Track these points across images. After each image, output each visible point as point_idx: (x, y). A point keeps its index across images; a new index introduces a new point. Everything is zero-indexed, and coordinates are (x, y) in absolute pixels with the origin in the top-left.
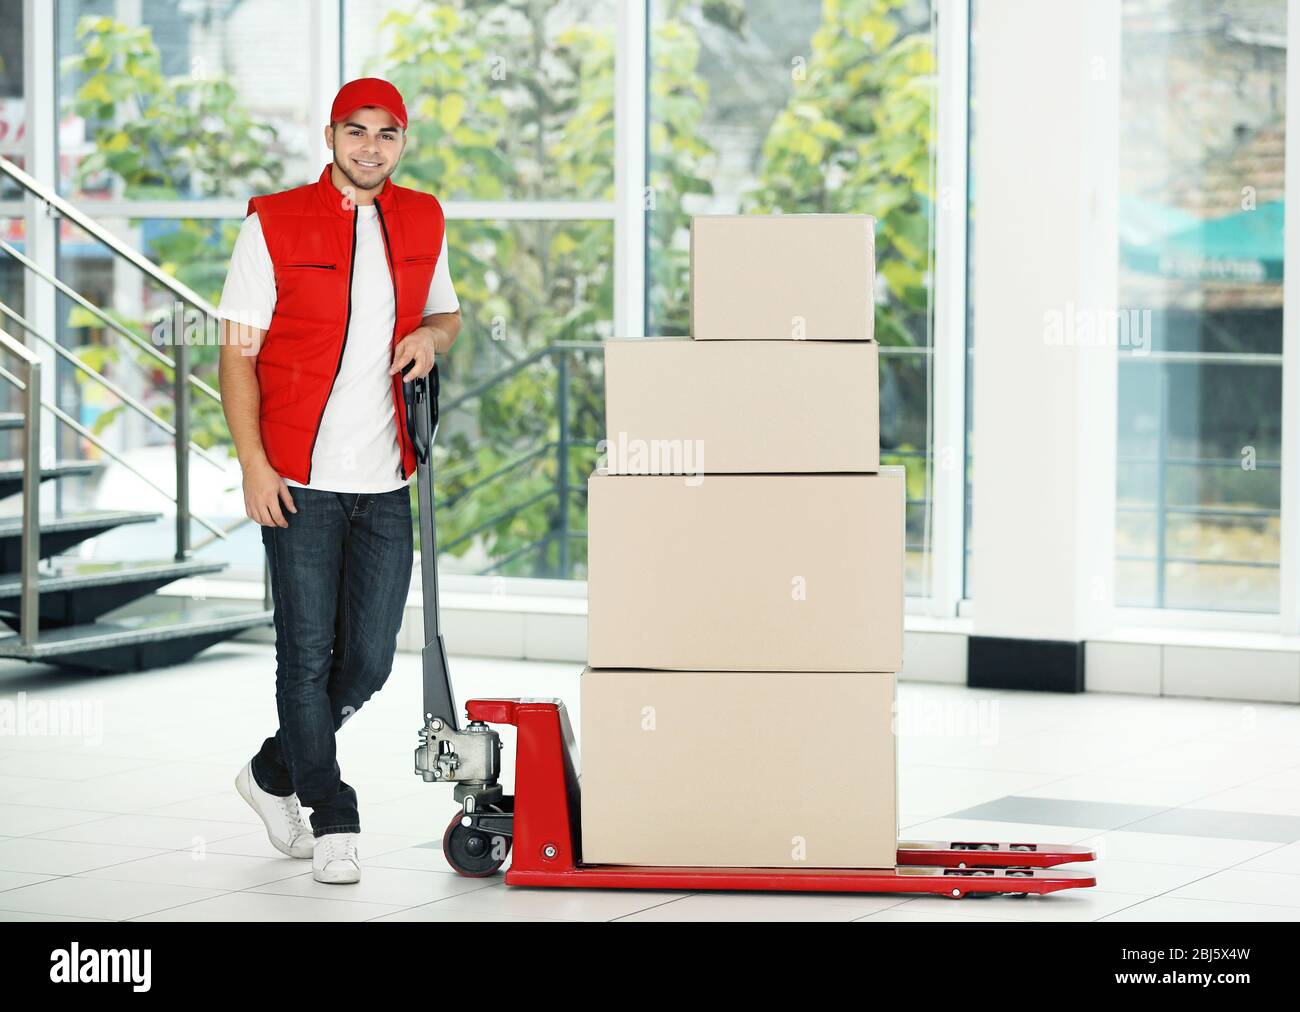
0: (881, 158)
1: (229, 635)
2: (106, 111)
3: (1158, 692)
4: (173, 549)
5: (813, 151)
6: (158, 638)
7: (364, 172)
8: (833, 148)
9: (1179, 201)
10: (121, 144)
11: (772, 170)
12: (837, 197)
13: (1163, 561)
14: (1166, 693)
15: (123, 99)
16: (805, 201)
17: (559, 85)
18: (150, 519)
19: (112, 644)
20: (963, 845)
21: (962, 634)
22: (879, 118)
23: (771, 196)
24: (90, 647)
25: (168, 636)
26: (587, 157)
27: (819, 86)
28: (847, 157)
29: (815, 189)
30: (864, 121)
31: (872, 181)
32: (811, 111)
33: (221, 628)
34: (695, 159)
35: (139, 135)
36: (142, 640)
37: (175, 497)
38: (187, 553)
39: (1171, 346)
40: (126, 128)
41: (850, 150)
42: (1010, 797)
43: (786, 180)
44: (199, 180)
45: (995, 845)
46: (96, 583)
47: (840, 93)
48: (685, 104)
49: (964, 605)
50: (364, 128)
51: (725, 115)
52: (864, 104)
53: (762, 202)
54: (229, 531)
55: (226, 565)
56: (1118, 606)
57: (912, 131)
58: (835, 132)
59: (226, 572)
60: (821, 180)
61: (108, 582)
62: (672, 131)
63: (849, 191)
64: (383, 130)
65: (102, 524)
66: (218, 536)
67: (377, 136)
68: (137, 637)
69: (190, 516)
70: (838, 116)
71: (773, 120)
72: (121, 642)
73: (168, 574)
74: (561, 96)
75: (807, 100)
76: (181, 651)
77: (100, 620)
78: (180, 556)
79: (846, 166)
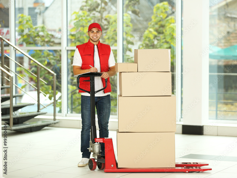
0: (165, 38)
1: (47, 125)
2: (23, 31)
3: (217, 135)
4: (37, 110)
5: (152, 37)
6: (35, 126)
7: (94, 39)
8: (155, 37)
9: (218, 45)
10: (25, 37)
11: (144, 40)
12: (156, 45)
13: (217, 111)
14: (218, 135)
15: (26, 29)
16: (150, 46)
17: (105, 25)
18: (33, 104)
19: (26, 127)
20: (184, 163)
21: (181, 125)
22: (164, 31)
23: (144, 45)
24: (22, 128)
25: (36, 126)
26: (111, 38)
27: (153, 25)
28: (158, 38)
29: (153, 44)
30: (161, 32)
31: (163, 43)
32: (151, 30)
33: (46, 124)
34: (130, 38)
35: (29, 36)
36: (32, 126)
37: (37, 100)
38: (40, 111)
39: (218, 72)
40: (26, 34)
41: (159, 37)
42: (191, 154)
43: (147, 42)
44: (40, 43)
45: (190, 163)
46: (23, 116)
47: (157, 26)
48: (128, 28)
49: (181, 119)
50: (93, 31)
51: (135, 30)
52: (161, 29)
53: (143, 46)
54: (47, 106)
55: (47, 113)
56: (209, 119)
57: (170, 34)
58: (156, 33)
59: (47, 114)
60: (153, 42)
61: (25, 116)
62: (126, 33)
63: (159, 44)
64: (97, 31)
65: (24, 106)
66: (45, 107)
67: (96, 33)
68: (31, 126)
69: (40, 104)
70: (156, 30)
71: (144, 31)
72: (28, 127)
73: (36, 115)
74: (106, 27)
75: (151, 28)
76: (39, 128)
77: (24, 123)
78: (38, 111)
79: (158, 40)
